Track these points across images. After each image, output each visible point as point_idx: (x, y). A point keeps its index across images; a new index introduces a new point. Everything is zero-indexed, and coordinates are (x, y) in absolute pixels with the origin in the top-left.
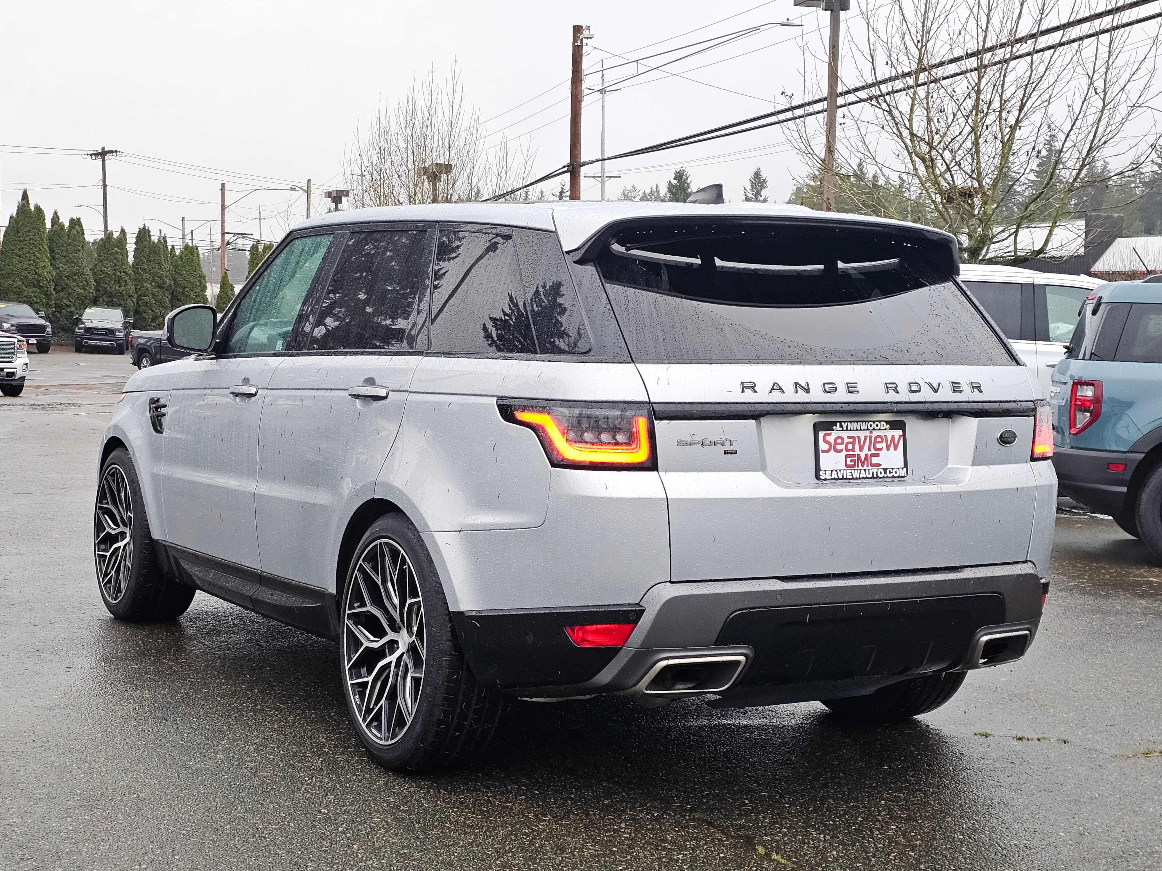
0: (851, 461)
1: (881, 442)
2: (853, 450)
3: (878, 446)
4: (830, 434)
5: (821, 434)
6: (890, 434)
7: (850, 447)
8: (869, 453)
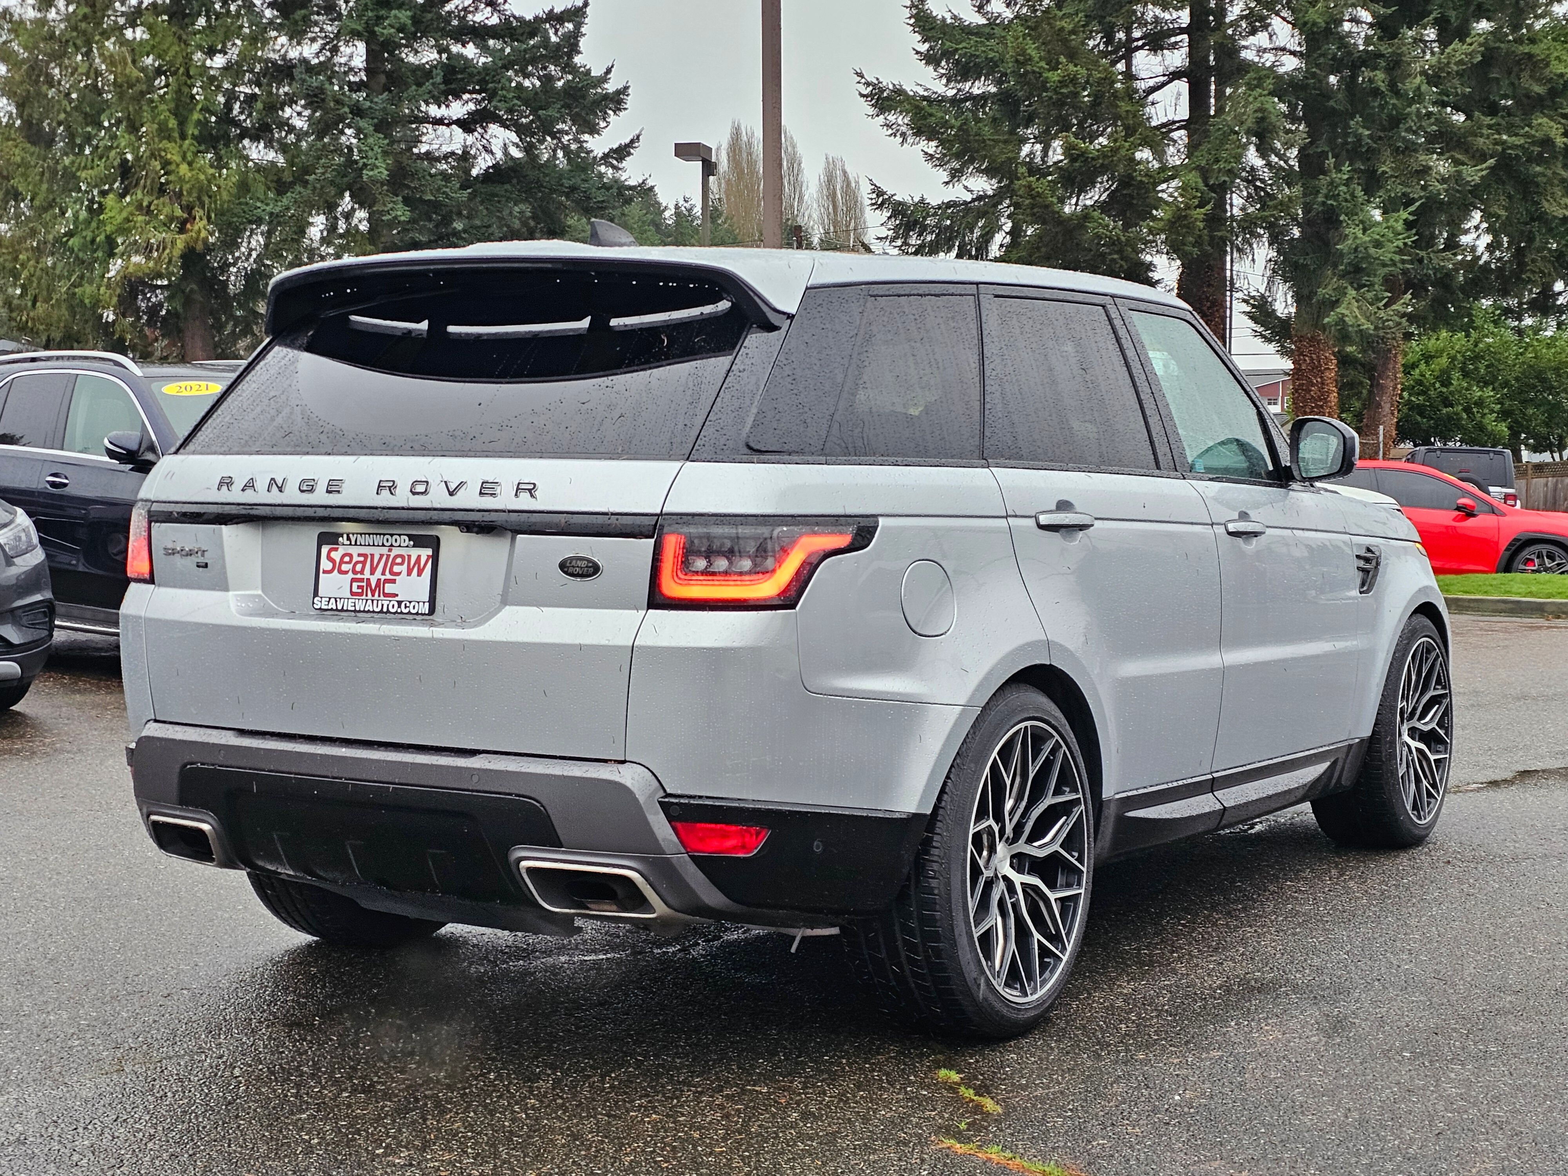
0: (359, 587)
1: (402, 564)
2: (362, 572)
3: (396, 569)
4: (336, 549)
5: (325, 549)
6: (415, 553)
7: (359, 567)
8: (383, 578)
